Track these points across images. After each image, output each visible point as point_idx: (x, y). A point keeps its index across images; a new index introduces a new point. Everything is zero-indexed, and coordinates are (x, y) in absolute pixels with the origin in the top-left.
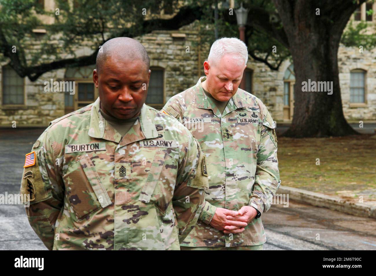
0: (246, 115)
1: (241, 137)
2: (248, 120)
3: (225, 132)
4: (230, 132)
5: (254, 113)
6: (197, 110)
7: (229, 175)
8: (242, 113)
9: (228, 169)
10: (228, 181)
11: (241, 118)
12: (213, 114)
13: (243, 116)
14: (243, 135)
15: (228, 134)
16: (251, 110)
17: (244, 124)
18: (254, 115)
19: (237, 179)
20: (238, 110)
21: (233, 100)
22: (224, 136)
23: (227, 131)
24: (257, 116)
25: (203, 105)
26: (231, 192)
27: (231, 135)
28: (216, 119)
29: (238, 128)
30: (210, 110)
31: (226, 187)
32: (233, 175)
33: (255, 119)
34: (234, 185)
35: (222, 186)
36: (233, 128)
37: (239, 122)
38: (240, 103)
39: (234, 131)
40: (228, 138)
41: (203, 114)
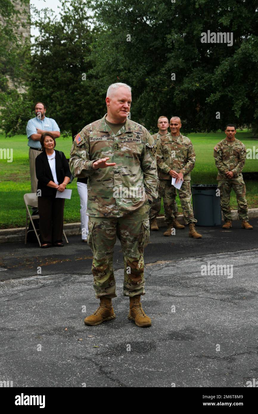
0: (132, 136)
1: (127, 149)
2: (132, 140)
3: (116, 145)
4: (120, 146)
5: (138, 136)
6: (99, 133)
7: (116, 172)
8: (130, 135)
9: (115, 169)
10: (116, 176)
11: (128, 138)
12: (109, 135)
13: (130, 137)
14: (128, 148)
15: (118, 147)
16: (136, 134)
17: (130, 142)
18: (138, 137)
19: (122, 175)
20: (127, 133)
21: (125, 127)
22: (115, 148)
23: (118, 145)
24: (140, 138)
25: (103, 129)
26: (118, 183)
27: (120, 148)
28: (111, 138)
29: (125, 144)
30: (107, 132)
31: (115, 180)
32: (118, 172)
33: (138, 139)
34: (120, 179)
35: (112, 180)
36: (122, 144)
37: (127, 140)
38: (130, 129)
39: (122, 145)
40: (118, 149)
41: (102, 135)
